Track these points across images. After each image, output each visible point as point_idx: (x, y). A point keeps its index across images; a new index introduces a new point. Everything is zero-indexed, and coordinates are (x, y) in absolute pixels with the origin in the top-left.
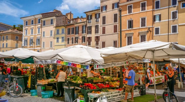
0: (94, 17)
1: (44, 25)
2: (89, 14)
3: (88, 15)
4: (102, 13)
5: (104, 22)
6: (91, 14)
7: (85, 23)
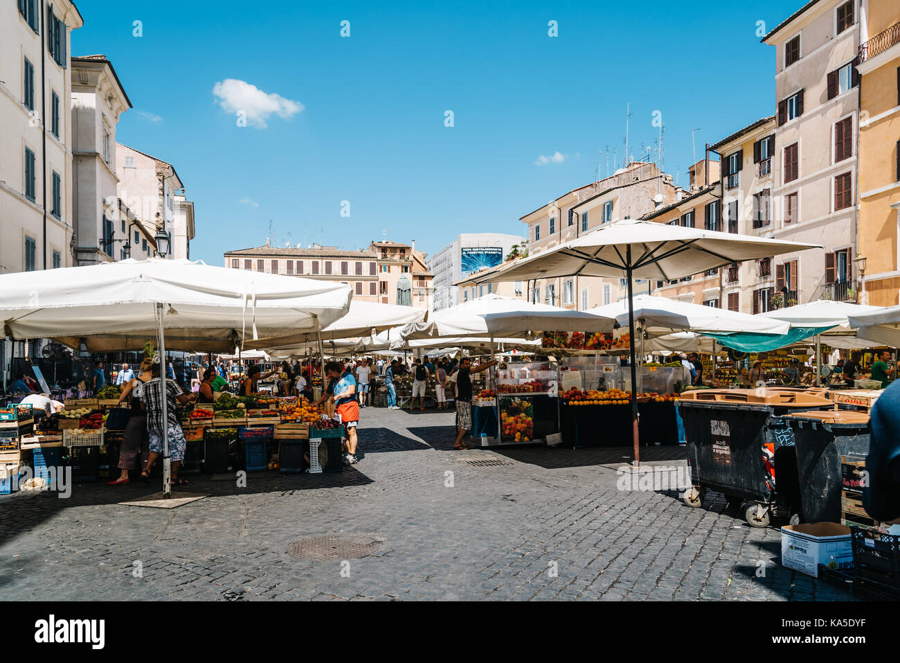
0: (749, 159)
1: (585, 228)
2: (729, 149)
3: (727, 155)
4: (784, 130)
5: (792, 172)
6: (739, 149)
7: (717, 191)
